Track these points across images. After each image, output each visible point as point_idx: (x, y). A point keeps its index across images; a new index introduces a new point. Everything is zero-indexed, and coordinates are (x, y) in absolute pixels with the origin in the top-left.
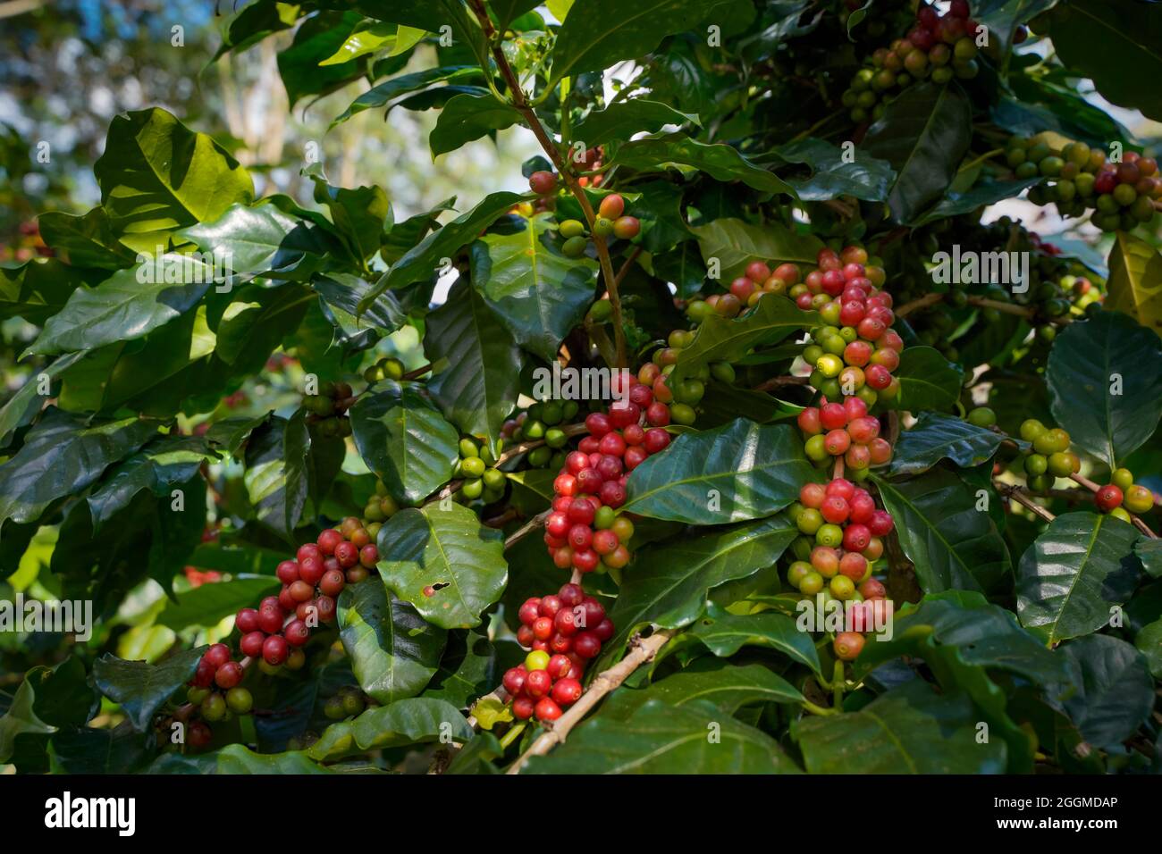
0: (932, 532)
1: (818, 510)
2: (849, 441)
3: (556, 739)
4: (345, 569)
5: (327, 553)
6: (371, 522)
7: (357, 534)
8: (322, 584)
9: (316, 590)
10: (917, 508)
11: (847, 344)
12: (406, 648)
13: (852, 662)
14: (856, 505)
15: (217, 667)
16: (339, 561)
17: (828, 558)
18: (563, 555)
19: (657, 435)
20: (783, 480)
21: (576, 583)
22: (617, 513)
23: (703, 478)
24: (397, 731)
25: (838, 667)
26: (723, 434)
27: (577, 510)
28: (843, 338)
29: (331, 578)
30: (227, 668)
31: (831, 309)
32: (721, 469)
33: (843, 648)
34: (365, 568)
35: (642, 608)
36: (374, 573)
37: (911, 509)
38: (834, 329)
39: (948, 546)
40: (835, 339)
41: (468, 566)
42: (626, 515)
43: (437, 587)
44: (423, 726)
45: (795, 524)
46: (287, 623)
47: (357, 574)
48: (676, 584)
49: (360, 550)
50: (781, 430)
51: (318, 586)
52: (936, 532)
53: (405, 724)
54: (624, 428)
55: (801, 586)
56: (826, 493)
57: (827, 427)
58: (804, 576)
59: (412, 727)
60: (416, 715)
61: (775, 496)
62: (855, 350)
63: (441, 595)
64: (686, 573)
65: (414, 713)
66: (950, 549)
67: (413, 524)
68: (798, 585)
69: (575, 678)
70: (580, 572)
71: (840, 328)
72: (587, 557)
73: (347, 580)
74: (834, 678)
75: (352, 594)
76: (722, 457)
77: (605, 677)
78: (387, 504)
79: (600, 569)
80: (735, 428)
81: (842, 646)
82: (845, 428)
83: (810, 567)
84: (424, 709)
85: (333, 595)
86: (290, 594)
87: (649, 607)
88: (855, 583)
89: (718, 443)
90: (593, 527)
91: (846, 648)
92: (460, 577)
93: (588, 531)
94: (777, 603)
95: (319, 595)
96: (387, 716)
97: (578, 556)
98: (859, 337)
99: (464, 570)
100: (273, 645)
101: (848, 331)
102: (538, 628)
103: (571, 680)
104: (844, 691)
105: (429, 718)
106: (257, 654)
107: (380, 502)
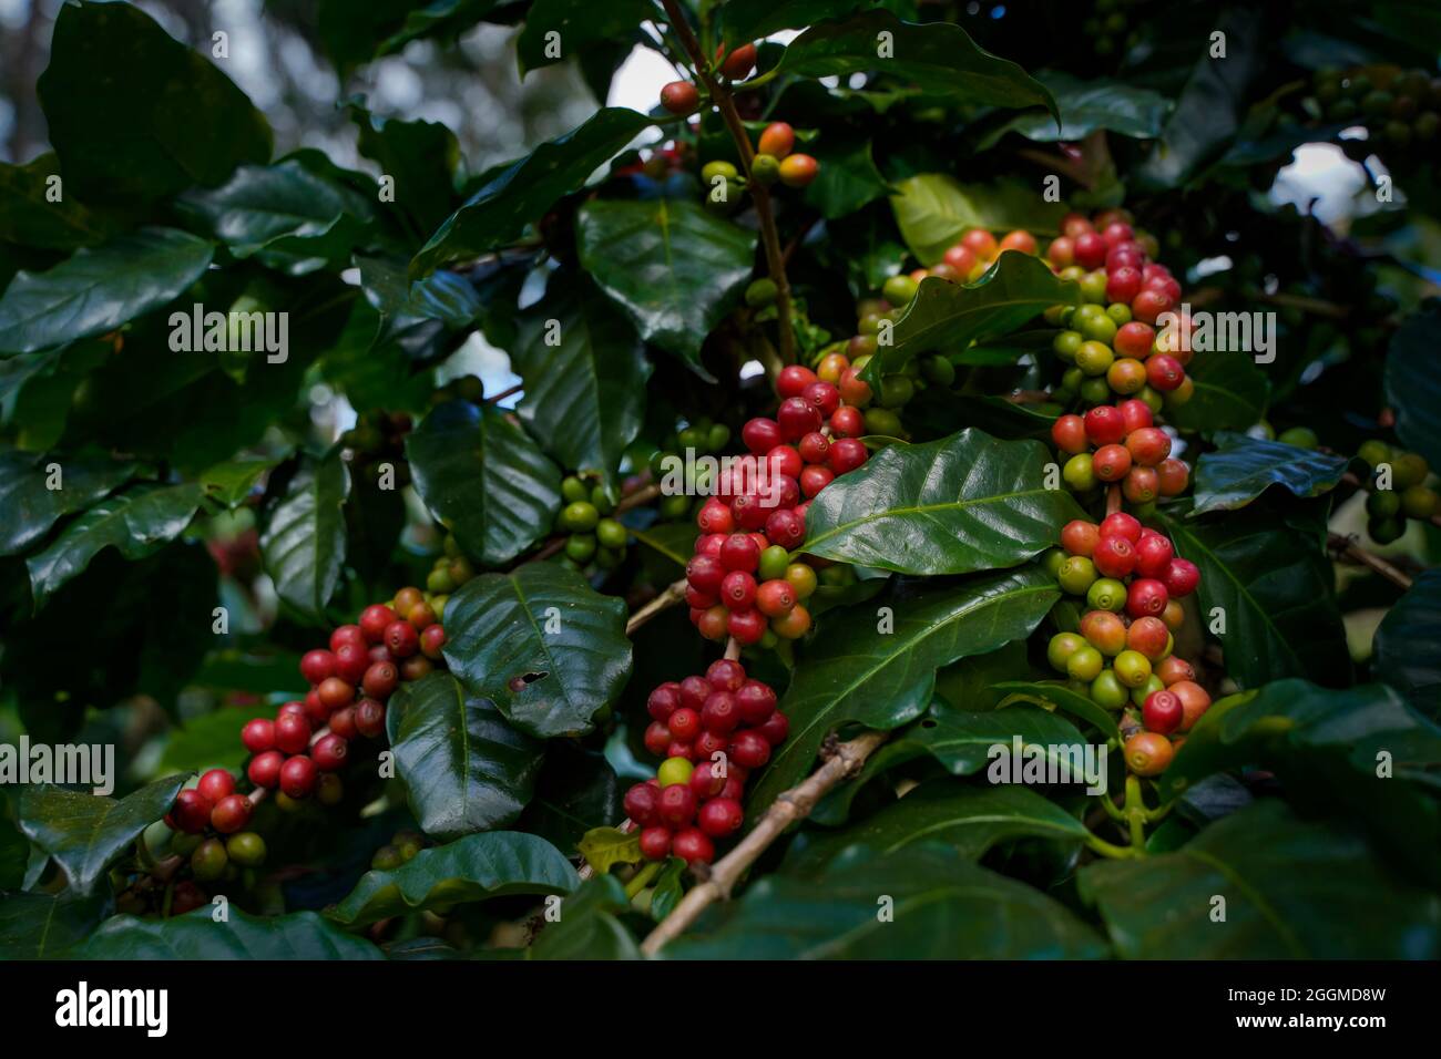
0: (1244, 597)
1: (1091, 559)
2: (1130, 460)
3: (715, 893)
4: (399, 659)
5: (371, 638)
6: (436, 594)
7: (417, 610)
8: (365, 682)
9: (358, 692)
10: (1222, 561)
11: (1119, 326)
12: (486, 770)
13: (1156, 778)
14: (1146, 550)
15: (214, 802)
16: (390, 648)
17: (1109, 625)
18: (713, 618)
19: (850, 448)
20: (1033, 516)
21: (733, 659)
22: (793, 556)
23: (918, 509)
24: (465, 879)
25: (1132, 787)
26: (944, 448)
27: (735, 551)
28: (1112, 318)
29: (378, 673)
30: (231, 805)
31: (1094, 281)
32: (943, 500)
33: (1139, 758)
34: (428, 659)
35: (832, 699)
36: (441, 665)
37: (1215, 563)
38: (1099, 309)
39: (1265, 616)
40: (1099, 319)
41: (576, 648)
42: (806, 560)
43: (529, 679)
44: (503, 871)
45: (1056, 579)
46: (315, 739)
47: (415, 667)
48: (882, 665)
49: (420, 632)
50: (1028, 447)
51: (360, 684)
52: (1249, 597)
53: (477, 869)
54: (800, 439)
55: (1070, 668)
56: (1100, 533)
57: (1094, 442)
58: (1074, 653)
59: (487, 872)
60: (494, 856)
61: (1024, 538)
62: (1130, 335)
63: (535, 689)
64: (896, 649)
65: (491, 854)
66: (1268, 621)
67: (496, 592)
68: (1065, 667)
69: (733, 797)
70: (738, 644)
71: (1106, 305)
72: (747, 621)
73: (402, 676)
74: (1128, 803)
75: (409, 695)
76: (945, 481)
77: (786, 799)
78: (460, 568)
79: (769, 641)
80: (962, 441)
81: (1137, 754)
82: (1122, 442)
83: (1081, 639)
84: (506, 847)
85: (381, 696)
86: (320, 697)
87: (841, 697)
88: (1151, 661)
89: (939, 461)
90: (759, 576)
91: (1143, 756)
92: (563, 664)
93: (751, 580)
94: (1036, 693)
95: (362, 697)
96: (451, 859)
97: (735, 619)
98: (1134, 319)
99: (569, 654)
100: (295, 770)
101: (1120, 309)
102: (676, 723)
103: (727, 798)
104: (1144, 821)
105: (513, 860)
106: (273, 783)
107: (449, 567)
